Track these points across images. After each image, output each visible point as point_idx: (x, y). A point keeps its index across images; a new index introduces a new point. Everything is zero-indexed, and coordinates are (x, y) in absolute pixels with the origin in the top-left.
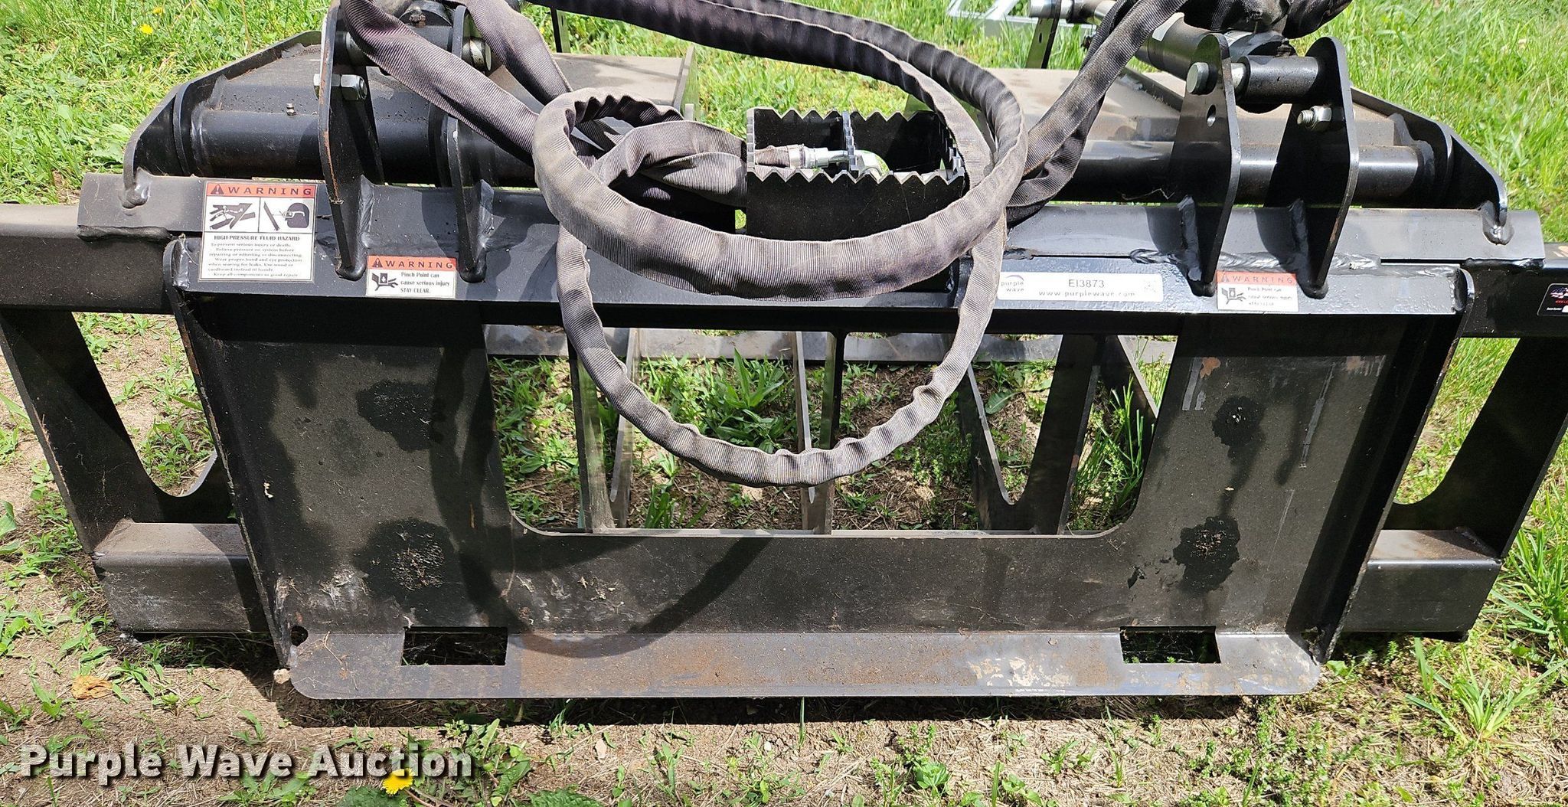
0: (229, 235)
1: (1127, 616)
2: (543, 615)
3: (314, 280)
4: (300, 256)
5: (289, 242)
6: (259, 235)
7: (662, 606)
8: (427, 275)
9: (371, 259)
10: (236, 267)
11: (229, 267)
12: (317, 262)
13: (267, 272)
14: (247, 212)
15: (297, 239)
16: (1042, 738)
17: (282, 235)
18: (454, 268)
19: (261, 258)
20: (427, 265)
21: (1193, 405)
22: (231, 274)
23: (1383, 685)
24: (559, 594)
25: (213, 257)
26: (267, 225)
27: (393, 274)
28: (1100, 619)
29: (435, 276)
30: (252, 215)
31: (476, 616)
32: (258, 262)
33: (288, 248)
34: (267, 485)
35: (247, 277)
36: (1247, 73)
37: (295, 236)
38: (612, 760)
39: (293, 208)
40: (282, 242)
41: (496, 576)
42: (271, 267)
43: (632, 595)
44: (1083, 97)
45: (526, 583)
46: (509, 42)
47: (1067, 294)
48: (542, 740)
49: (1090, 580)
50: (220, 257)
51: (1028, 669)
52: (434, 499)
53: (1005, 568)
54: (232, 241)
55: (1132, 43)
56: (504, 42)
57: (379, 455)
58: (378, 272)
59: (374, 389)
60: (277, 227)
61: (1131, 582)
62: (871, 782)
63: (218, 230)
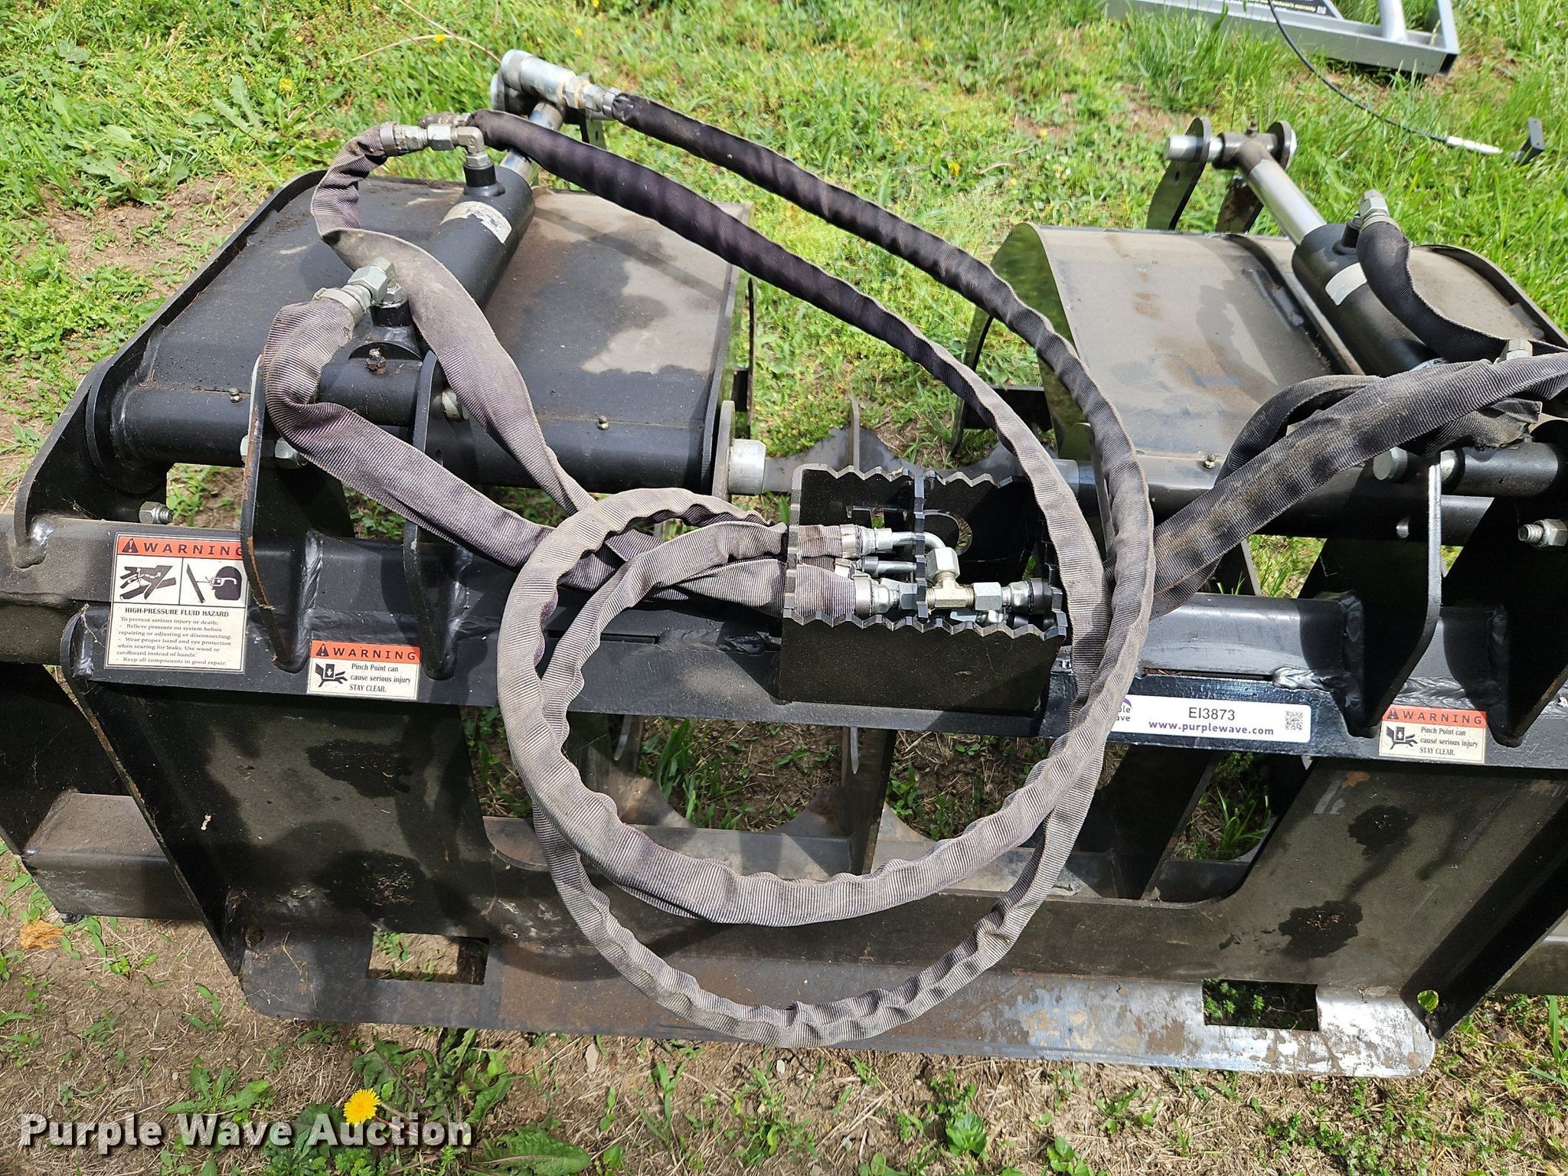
0: (143, 607)
1: (1214, 971)
2: (530, 931)
3: (246, 670)
4: (228, 638)
5: (216, 618)
6: (179, 608)
7: (666, 931)
8: (383, 669)
9: (316, 645)
10: (150, 650)
11: (143, 650)
12: (250, 649)
13: (187, 658)
14: (166, 578)
15: (225, 614)
16: (1098, 1075)
17: (207, 609)
18: (417, 659)
19: (182, 638)
20: (384, 654)
21: (1329, 808)
22: (144, 660)
23: (1502, 1027)
24: (548, 916)
25: (123, 637)
26: (190, 596)
27: (341, 665)
28: (1182, 972)
29: (393, 670)
30: (172, 582)
31: (453, 928)
32: (179, 645)
33: (215, 627)
34: (208, 818)
35: (164, 664)
36: (1460, 466)
37: (224, 610)
38: (603, 1072)
39: (223, 572)
40: (208, 618)
41: (475, 901)
42: (193, 652)
43: (631, 920)
44: (1235, 520)
45: (510, 907)
46: (490, 412)
47: (1185, 727)
48: (527, 1039)
49: (1175, 942)
50: (133, 636)
51: (1089, 1027)
52: (401, 837)
53: (1074, 926)
54: (147, 615)
55: (1313, 476)
56: (483, 408)
57: (336, 799)
58: (323, 662)
59: (327, 746)
60: (202, 599)
61: (1223, 946)
62: (894, 1125)
63: (132, 600)
